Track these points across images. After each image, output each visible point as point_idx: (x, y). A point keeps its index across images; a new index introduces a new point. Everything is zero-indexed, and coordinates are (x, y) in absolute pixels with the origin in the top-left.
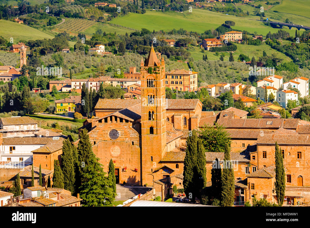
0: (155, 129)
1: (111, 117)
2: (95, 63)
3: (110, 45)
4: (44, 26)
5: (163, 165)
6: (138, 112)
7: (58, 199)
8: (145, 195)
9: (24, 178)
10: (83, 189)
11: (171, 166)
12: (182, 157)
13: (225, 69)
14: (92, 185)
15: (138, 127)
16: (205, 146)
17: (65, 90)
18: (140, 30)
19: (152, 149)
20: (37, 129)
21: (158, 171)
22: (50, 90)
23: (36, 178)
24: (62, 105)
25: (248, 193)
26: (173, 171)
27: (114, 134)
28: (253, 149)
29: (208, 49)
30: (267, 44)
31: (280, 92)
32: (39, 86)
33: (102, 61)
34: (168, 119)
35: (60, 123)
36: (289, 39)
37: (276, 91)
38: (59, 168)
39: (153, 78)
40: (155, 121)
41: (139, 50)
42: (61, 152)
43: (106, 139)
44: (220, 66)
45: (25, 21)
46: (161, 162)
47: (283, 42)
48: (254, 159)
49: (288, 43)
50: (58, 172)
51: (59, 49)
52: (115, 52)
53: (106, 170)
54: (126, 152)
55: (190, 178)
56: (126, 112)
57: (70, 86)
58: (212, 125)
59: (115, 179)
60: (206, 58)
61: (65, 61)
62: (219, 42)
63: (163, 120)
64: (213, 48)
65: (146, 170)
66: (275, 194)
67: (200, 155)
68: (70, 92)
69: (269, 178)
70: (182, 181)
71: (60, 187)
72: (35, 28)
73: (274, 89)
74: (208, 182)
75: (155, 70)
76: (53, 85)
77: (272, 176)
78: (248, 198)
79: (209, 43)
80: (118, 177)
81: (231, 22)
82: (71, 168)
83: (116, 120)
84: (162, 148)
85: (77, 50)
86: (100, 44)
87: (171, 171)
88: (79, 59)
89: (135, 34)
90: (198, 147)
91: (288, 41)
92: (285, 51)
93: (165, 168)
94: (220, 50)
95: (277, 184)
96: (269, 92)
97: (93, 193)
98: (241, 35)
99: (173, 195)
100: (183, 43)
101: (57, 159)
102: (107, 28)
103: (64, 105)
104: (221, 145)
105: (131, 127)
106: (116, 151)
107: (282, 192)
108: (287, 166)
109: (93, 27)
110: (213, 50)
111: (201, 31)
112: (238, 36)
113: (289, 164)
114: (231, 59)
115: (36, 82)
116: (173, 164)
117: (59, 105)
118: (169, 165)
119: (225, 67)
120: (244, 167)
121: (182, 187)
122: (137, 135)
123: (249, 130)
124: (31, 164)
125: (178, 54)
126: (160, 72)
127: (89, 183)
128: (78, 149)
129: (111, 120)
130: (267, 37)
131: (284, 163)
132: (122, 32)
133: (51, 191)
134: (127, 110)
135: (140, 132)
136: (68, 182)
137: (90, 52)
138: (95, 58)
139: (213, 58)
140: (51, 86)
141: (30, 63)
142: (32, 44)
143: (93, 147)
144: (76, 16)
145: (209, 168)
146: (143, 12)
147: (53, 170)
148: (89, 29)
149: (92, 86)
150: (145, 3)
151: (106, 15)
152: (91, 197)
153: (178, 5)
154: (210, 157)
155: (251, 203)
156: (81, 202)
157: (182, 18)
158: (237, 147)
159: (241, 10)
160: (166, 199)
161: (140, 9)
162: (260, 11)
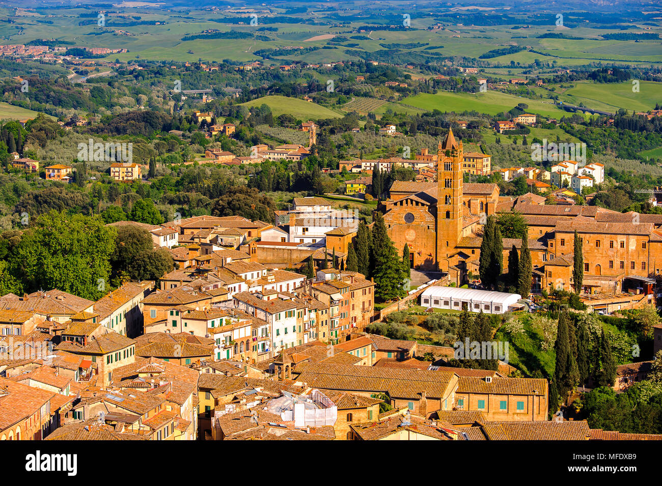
0: (451, 213)
1: (407, 200)
2: (386, 144)
3: (401, 125)
4: (334, 105)
5: (459, 250)
6: (435, 196)
7: (352, 282)
8: (440, 281)
9: (317, 260)
10: (378, 272)
11: (467, 252)
12: (479, 242)
13: (517, 152)
14: (386, 269)
15: (434, 211)
16: (502, 232)
17: (354, 170)
18: (431, 111)
19: (448, 234)
20: (330, 210)
21: (453, 256)
22: (340, 170)
23: (329, 260)
24: (352, 186)
25: (545, 281)
26: (469, 257)
27: (410, 218)
28: (551, 236)
29: (501, 132)
30: (561, 128)
31: (574, 178)
32: (328, 165)
33: (393, 141)
34: (464, 203)
35: (352, 204)
36: (584, 124)
37: (571, 176)
38: (354, 250)
39: (451, 162)
40: (452, 205)
41: (431, 131)
42: (355, 234)
43: (401, 222)
44: (514, 149)
45: (314, 99)
46: (456, 247)
47: (577, 127)
48: (552, 246)
49: (582, 127)
50: (352, 255)
51: (349, 128)
52: (406, 133)
53: (400, 254)
54: (421, 236)
55: (486, 264)
56: (422, 195)
57: (360, 167)
58: (509, 210)
59: (410, 263)
60: (499, 141)
61: (355, 141)
62: (512, 125)
63: (460, 205)
64: (506, 131)
65: (441, 255)
66: (573, 283)
67: (497, 241)
68: (360, 172)
69: (566, 266)
70: (478, 268)
71: (354, 270)
72: (324, 106)
73: (569, 175)
74: (505, 268)
75: (452, 153)
76: (343, 165)
77: (570, 264)
78: (545, 286)
79: (502, 126)
80: (412, 261)
81: (524, 105)
82: (365, 251)
83: (412, 203)
84: (458, 234)
85: (368, 130)
86: (391, 124)
87: (466, 257)
88: (369, 139)
89: (426, 115)
90: (495, 233)
91: (582, 126)
92: (579, 136)
93: (461, 254)
94: (513, 133)
95: (575, 273)
96: (563, 177)
97: (388, 277)
98: (535, 118)
99: (468, 281)
100: (476, 125)
101: (351, 242)
102: (398, 108)
103: (354, 186)
104: (518, 232)
105: (427, 210)
106: (411, 235)
107: (580, 280)
108: (586, 254)
109: (383, 106)
110: (506, 133)
111: (493, 114)
112: (532, 120)
113: (587, 253)
114: (525, 143)
115: (326, 161)
116: (469, 250)
117: (350, 185)
118: (465, 251)
119: (519, 150)
120: (541, 254)
121: (477, 273)
122: (432, 219)
123: (547, 216)
124: (325, 246)
125: (470, 137)
126: (458, 155)
127: (384, 267)
128: (372, 232)
129: (407, 203)
130: (561, 121)
131: (583, 252)
132: (413, 112)
133: (344, 274)
134: (423, 193)
135: (436, 216)
136: (362, 265)
137: (381, 132)
138: (386, 139)
139: (506, 141)
140: (341, 166)
141: (319, 142)
142: (322, 123)
143: (388, 230)
144: (366, 95)
145: (506, 254)
146: (435, 92)
147: (346, 253)
148: (379, 108)
149: (383, 167)
150: (437, 83)
151: (396, 95)
152: (385, 282)
153: (470, 87)
154: (507, 243)
155: (548, 292)
156: (375, 287)
157: (475, 100)
158: (534, 233)
159: (534, 93)
160: (461, 286)
161: (431, 89)
162: (554, 95)
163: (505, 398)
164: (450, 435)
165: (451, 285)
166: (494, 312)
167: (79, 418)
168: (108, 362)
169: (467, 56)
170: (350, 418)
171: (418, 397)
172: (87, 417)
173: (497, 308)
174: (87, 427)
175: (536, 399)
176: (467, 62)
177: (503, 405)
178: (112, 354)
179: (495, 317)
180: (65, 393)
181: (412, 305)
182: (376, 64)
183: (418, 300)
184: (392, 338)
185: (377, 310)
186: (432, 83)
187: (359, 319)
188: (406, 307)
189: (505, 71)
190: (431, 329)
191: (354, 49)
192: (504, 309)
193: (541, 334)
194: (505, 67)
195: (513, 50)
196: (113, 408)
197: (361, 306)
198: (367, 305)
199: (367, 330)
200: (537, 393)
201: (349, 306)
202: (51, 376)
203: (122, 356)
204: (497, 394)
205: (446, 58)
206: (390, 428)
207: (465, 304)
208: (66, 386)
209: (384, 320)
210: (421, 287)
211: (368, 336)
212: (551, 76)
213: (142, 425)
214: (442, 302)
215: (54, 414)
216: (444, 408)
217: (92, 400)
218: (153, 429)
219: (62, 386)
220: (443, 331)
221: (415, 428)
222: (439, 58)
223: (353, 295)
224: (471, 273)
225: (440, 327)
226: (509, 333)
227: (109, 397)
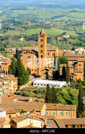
0: (43, 56)
1: (28, 52)
2: (20, 44)
3: (25, 38)
4: (3, 32)
6: (37, 50)
7: (10, 78)
8: (39, 78)
10: (19, 75)
13: (64, 46)
14: (21, 74)
15: (37, 55)
16: (60, 62)
17: (10, 51)
18: (35, 34)
20: (2, 57)
21: (44, 70)
23: (2, 72)
25: (74, 78)
29: (58, 40)
30: (78, 39)
31: (83, 53)
32: (1, 50)
33: (22, 43)
34: (47, 54)
37: (81, 52)
38: (10, 68)
39: (43, 39)
40: (43, 53)
43: (26, 59)
44: (62, 45)
47: (83, 39)
48: (76, 66)
50: (10, 70)
51: (8, 39)
53: (26, 69)
57: (12, 50)
58: (62, 56)
61: (10, 43)
62: (62, 38)
63: (46, 53)
66: (83, 78)
68: (12, 52)
70: (52, 74)
71: (11, 74)
74: (61, 74)
77: (82, 72)
78: (74, 79)
79: (58, 38)
80: (30, 72)
81: (66, 32)
82: (14, 68)
83: (30, 53)
85: (14, 39)
87: (48, 70)
88: (14, 42)
89: (33, 35)
92: (84, 41)
93: (46, 70)
94: (62, 41)
95: (84, 74)
96: (79, 52)
99: (49, 78)
100: (50, 38)
101: (9, 66)
103: (10, 55)
104: (65, 62)
105: (35, 55)
110: (60, 41)
111: (55, 35)
112: (68, 36)
114: (66, 43)
115: (0, 48)
116: (49, 68)
120: (73, 69)
121: (52, 76)
124: (1, 68)
126: (45, 37)
127: (21, 73)
128: (17, 62)
129: (28, 53)
130: (78, 37)
133: (7, 75)
134: (33, 50)
135: (38, 57)
136: (13, 73)
137: (18, 40)
139: (59, 43)
140: (5, 50)
143: (22, 62)
144: (13, 29)
145: (61, 69)
146: (36, 29)
147: (8, 69)
148: (18, 34)
149: (20, 49)
150: (37, 26)
151: (23, 29)
152: (21, 78)
153: (48, 27)
154: (62, 66)
155: (75, 81)
156: (18, 79)
157: (49, 31)
158: (70, 63)
159: (69, 29)
160: (46, 80)
161: (35, 28)
162: (75, 29)
163: (62, 111)
164: (44, 120)
165: (43, 79)
166: (58, 87)
169: (47, 18)
170: (10, 116)
171: (33, 111)
173: (59, 86)
175: (72, 111)
176: (47, 20)
177: (61, 113)
179: (58, 89)
181: (30, 86)
182: (16, 20)
183: (32, 84)
184: (23, 96)
185: (18, 87)
186: (35, 26)
187: (13, 90)
188: (28, 86)
189: (59, 23)
190: (37, 93)
191: (9, 16)
192: (61, 86)
193: (73, 94)
194: (59, 21)
195: (62, 16)
197: (13, 86)
198: (15, 86)
199: (15, 94)
200: (72, 109)
201: (9, 86)
204: (59, 110)
205: (40, 19)
206: (24, 118)
207: (48, 85)
209: (21, 91)
210: (33, 80)
211: (16, 95)
212: (74, 24)
214: (40, 85)
216: (42, 115)
220: (41, 93)
221: (32, 117)
222: (38, 18)
223: (10, 82)
224: (49, 76)
225: (40, 92)
226: (62, 94)
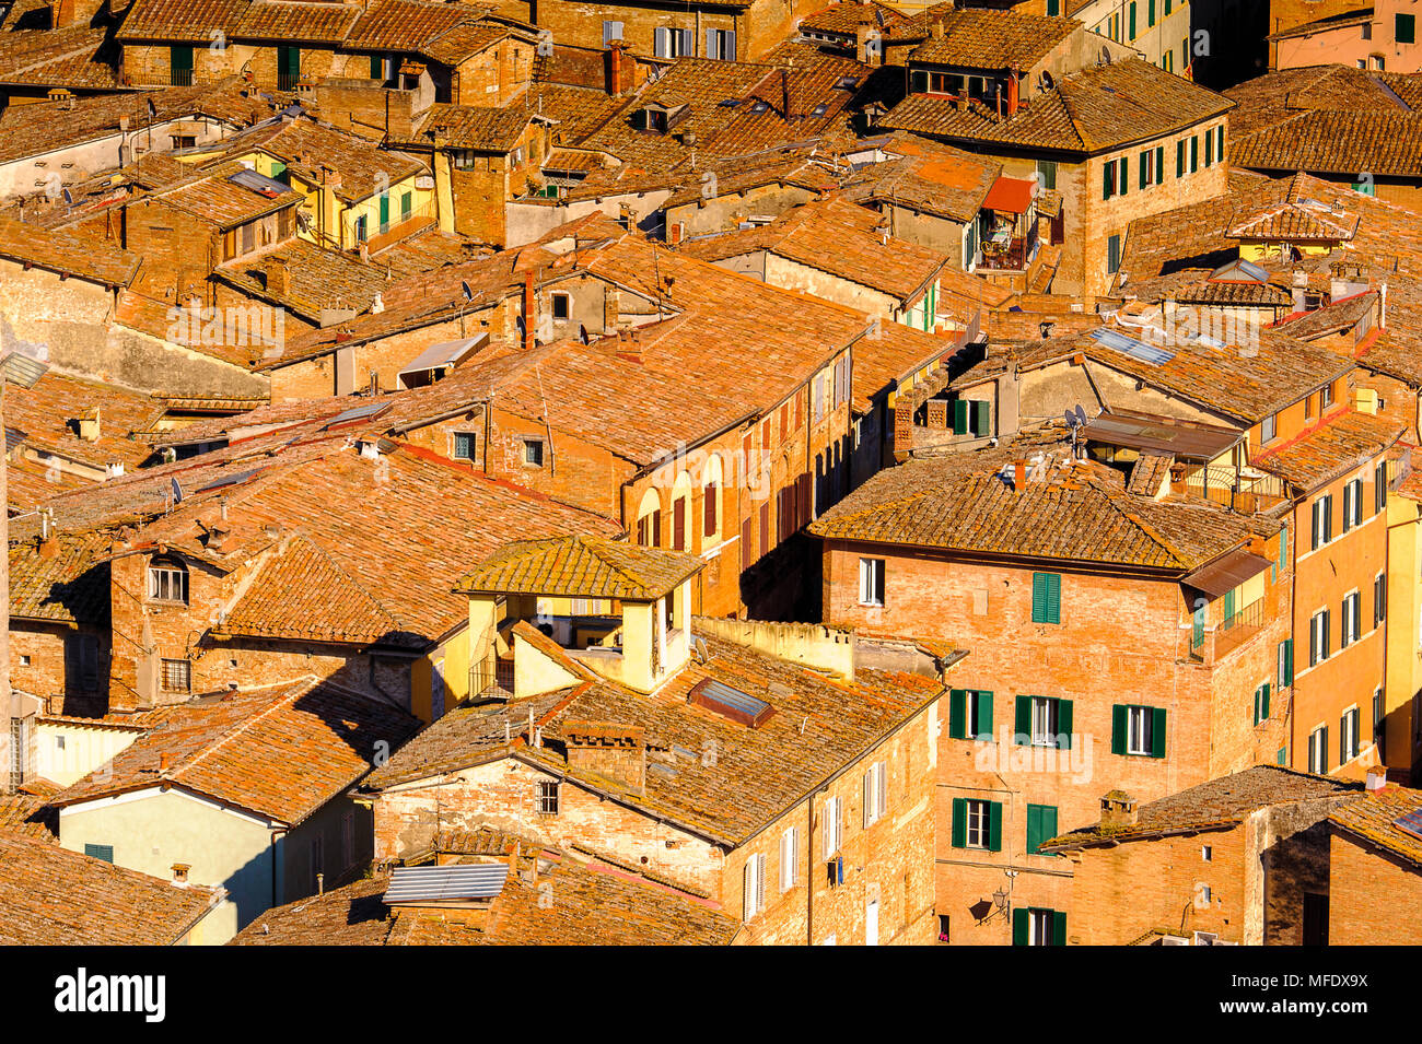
167: (974, 429)
168: (1109, 190)
172: (1010, 426)
174: (1009, 469)
178: (1125, 153)
180: (916, 318)
196: (1122, 390)
202: (861, 242)
203: (1170, 166)
208: (924, 287)
213: (1247, 471)
215: (867, 408)
217: (1032, 355)
218: (1297, 491)
219: (904, 288)
227: (1108, 341)
